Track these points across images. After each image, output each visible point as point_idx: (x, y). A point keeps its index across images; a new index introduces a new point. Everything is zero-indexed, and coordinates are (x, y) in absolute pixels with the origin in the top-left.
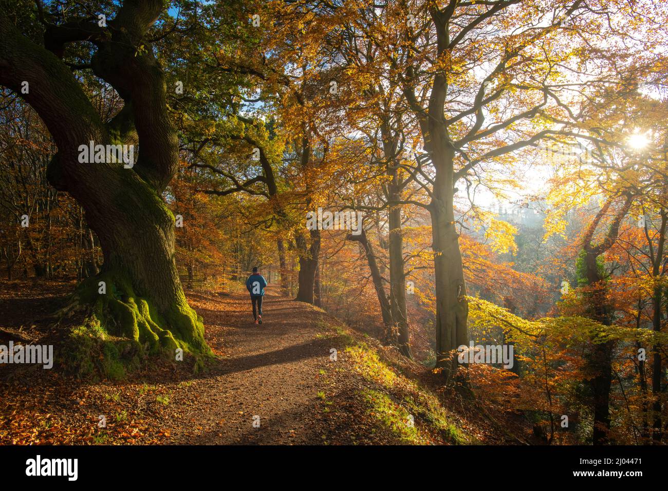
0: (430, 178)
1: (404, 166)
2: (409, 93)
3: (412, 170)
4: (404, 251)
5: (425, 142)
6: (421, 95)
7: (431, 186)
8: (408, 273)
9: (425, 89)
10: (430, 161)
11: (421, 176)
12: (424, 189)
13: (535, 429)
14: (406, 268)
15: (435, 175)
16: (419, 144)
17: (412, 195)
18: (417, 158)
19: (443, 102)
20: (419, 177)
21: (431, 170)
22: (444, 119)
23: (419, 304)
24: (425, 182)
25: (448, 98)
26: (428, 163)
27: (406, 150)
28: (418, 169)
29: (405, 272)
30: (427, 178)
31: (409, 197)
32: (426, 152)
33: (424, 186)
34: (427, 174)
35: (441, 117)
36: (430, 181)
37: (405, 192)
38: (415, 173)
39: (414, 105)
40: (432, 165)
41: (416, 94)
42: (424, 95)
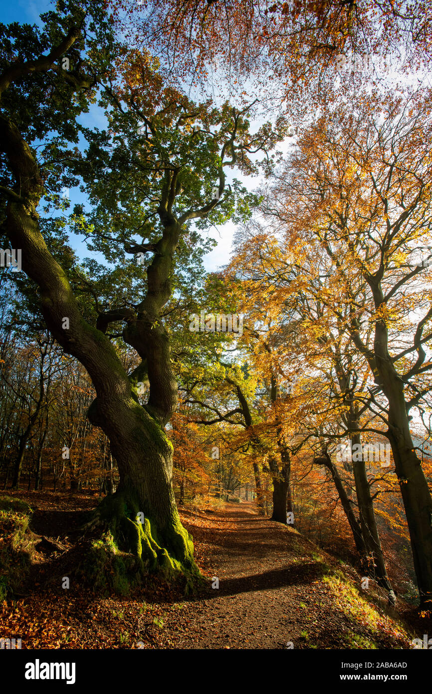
0: (383, 406)
1: (358, 398)
2: (355, 338)
3: (366, 401)
4: (368, 473)
5: (374, 375)
6: (366, 337)
7: (386, 417)
8: (375, 497)
9: (369, 333)
10: (381, 391)
11: (373, 404)
12: (378, 417)
14: (372, 490)
15: (388, 403)
16: (369, 377)
17: (368, 421)
18: (369, 390)
19: (386, 342)
21: (383, 400)
22: (389, 357)
23: (389, 529)
24: (378, 410)
25: (390, 338)
26: (380, 393)
27: (358, 383)
28: (372, 399)
29: (372, 495)
30: (381, 408)
31: (366, 425)
32: (377, 385)
33: (377, 414)
34: (379, 403)
35: (386, 355)
36: (383, 409)
37: (362, 419)
38: (369, 403)
39: (361, 347)
40: (383, 394)
41: (361, 337)
42: (368, 339)
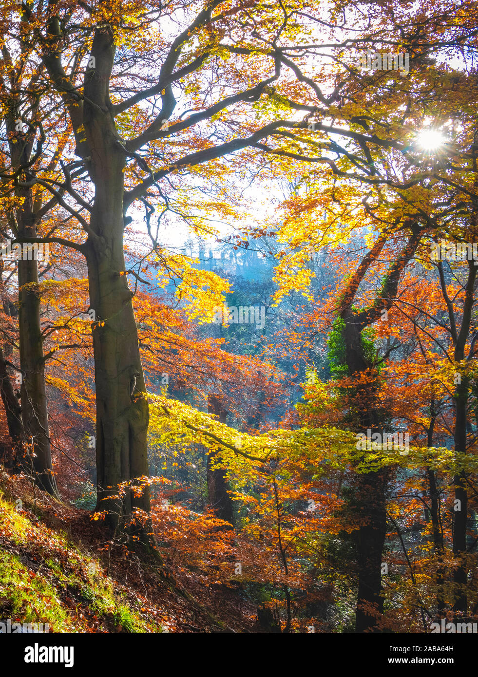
0: (86, 200)
1: (43, 182)
2: (51, 61)
3: (57, 189)
4: (42, 319)
5: (77, 142)
6: (72, 64)
7: (86, 214)
8: (50, 355)
9: (78, 55)
10: (86, 173)
11: (71, 198)
12: (75, 219)
13: (260, 612)
14: (47, 347)
15: (94, 195)
16: (67, 146)
17: (56, 228)
18: (64, 168)
19: (108, 76)
20: (68, 199)
21: (88, 189)
22: (108, 103)
23: (67, 406)
24: (77, 208)
25: (117, 69)
26: (83, 175)
27: (46, 156)
28: (67, 187)
29: (45, 353)
30: (80, 201)
31: (52, 232)
32: (78, 159)
33: (75, 214)
34: (81, 195)
35: (103, 100)
36: (85, 205)
37: (45, 224)
38: (62, 192)
39: (60, 81)
40: (88, 178)
41: (64, 63)
42: (76, 64)
